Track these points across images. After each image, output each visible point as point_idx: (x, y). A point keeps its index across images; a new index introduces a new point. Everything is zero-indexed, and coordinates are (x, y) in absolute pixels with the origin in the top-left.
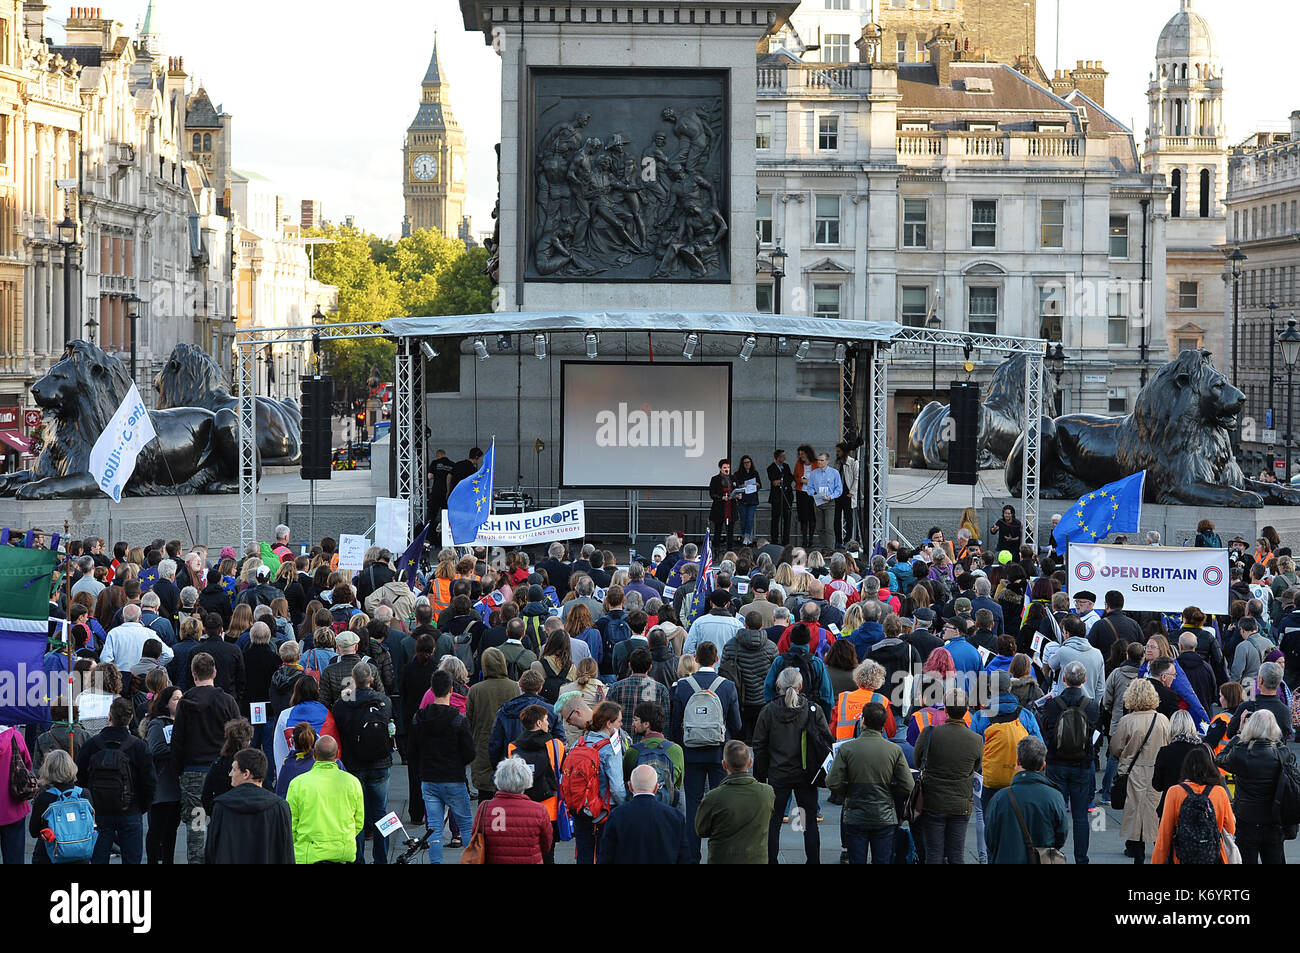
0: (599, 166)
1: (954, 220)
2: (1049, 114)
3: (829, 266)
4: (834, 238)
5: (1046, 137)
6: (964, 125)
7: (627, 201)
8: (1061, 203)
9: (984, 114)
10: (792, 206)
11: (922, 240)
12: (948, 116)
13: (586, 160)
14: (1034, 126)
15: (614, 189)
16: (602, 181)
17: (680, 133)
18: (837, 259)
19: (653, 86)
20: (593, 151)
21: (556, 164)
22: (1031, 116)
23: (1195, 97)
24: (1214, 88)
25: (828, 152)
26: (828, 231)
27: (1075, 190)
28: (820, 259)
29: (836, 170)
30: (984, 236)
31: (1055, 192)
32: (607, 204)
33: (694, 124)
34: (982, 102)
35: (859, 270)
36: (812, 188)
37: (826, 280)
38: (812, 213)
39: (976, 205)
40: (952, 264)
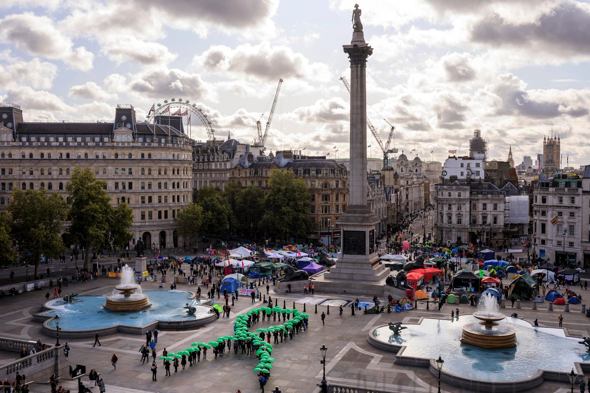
1: (480, 206)
2: (495, 190)
3: (459, 213)
4: (460, 209)
6: (482, 193)
7: (355, 246)
9: (485, 190)
10: (454, 205)
11: (475, 208)
12: (480, 191)
13: (350, 241)
14: (493, 192)
15: (353, 244)
17: (361, 238)
18: (461, 212)
19: (358, 233)
25: (460, 198)
27: (499, 202)
29: (461, 200)
30: (485, 209)
31: (496, 202)
32: (352, 246)
35: (464, 215)
36: (457, 203)
37: (459, 216)
38: (457, 206)
39: (484, 204)
40: (480, 213)
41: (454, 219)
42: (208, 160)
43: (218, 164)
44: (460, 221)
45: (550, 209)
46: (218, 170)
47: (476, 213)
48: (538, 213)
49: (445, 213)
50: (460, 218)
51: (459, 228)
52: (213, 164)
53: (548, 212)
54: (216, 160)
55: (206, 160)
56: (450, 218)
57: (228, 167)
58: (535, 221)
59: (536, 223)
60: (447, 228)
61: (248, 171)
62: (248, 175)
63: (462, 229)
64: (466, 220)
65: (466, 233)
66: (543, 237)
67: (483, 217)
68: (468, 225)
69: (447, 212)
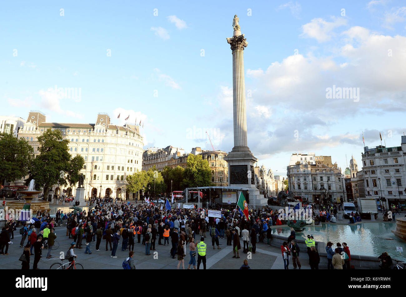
0: (236, 174)
1: (318, 178)
2: (327, 168)
3: (305, 183)
4: (306, 180)
5: (327, 171)
6: (319, 170)
7: (239, 177)
8: (329, 177)
9: (321, 169)
10: (301, 177)
11: (315, 180)
12: (317, 169)
13: (235, 173)
14: (326, 170)
15: (238, 176)
16: (237, 175)
17: (244, 171)
18: (306, 182)
19: (241, 167)
20: (236, 172)
21: (233, 174)
22: (325, 169)
23: (354, 167)
24: (356, 166)
25: (304, 172)
26: (305, 180)
27: (331, 175)
28: (304, 182)
29: (305, 174)
30: (322, 180)
31: (329, 176)
32: (237, 177)
33: (245, 170)
34: (320, 168)
35: (308, 183)
36: (303, 176)
37: (305, 184)
38: (303, 178)
39: (321, 177)
40: (319, 183)
41: (302, 186)
42: (157, 157)
43: (162, 159)
44: (306, 188)
45: (378, 168)
46: (162, 162)
47: (316, 183)
48: (368, 173)
49: (296, 183)
50: (306, 186)
51: (306, 192)
52: (159, 159)
53: (377, 171)
54: (160, 157)
55: (156, 158)
56: (299, 186)
57: (167, 160)
58: (367, 179)
59: (367, 180)
60: (298, 192)
61: (177, 161)
62: (177, 163)
63: (308, 193)
64: (310, 187)
65: (311, 195)
66: (375, 189)
67: (321, 185)
68: (312, 190)
69: (297, 182)
